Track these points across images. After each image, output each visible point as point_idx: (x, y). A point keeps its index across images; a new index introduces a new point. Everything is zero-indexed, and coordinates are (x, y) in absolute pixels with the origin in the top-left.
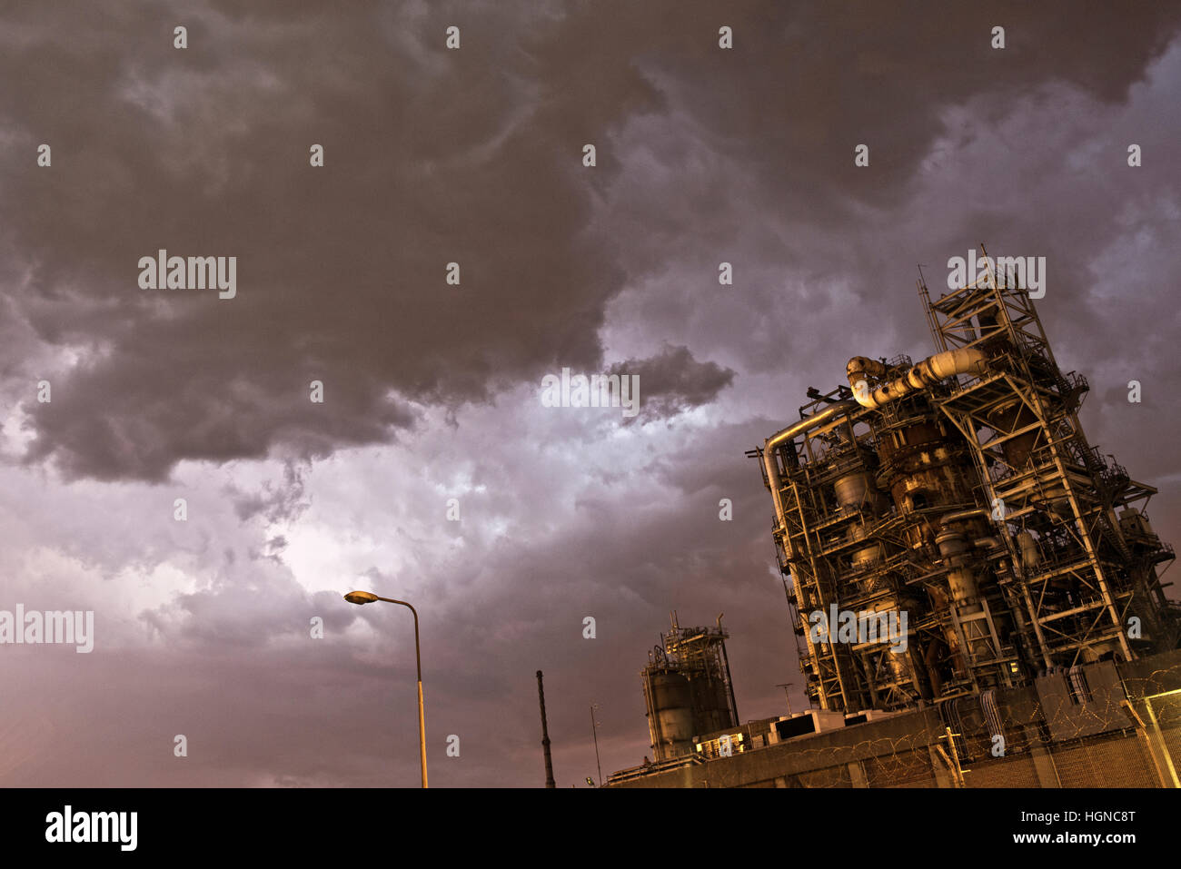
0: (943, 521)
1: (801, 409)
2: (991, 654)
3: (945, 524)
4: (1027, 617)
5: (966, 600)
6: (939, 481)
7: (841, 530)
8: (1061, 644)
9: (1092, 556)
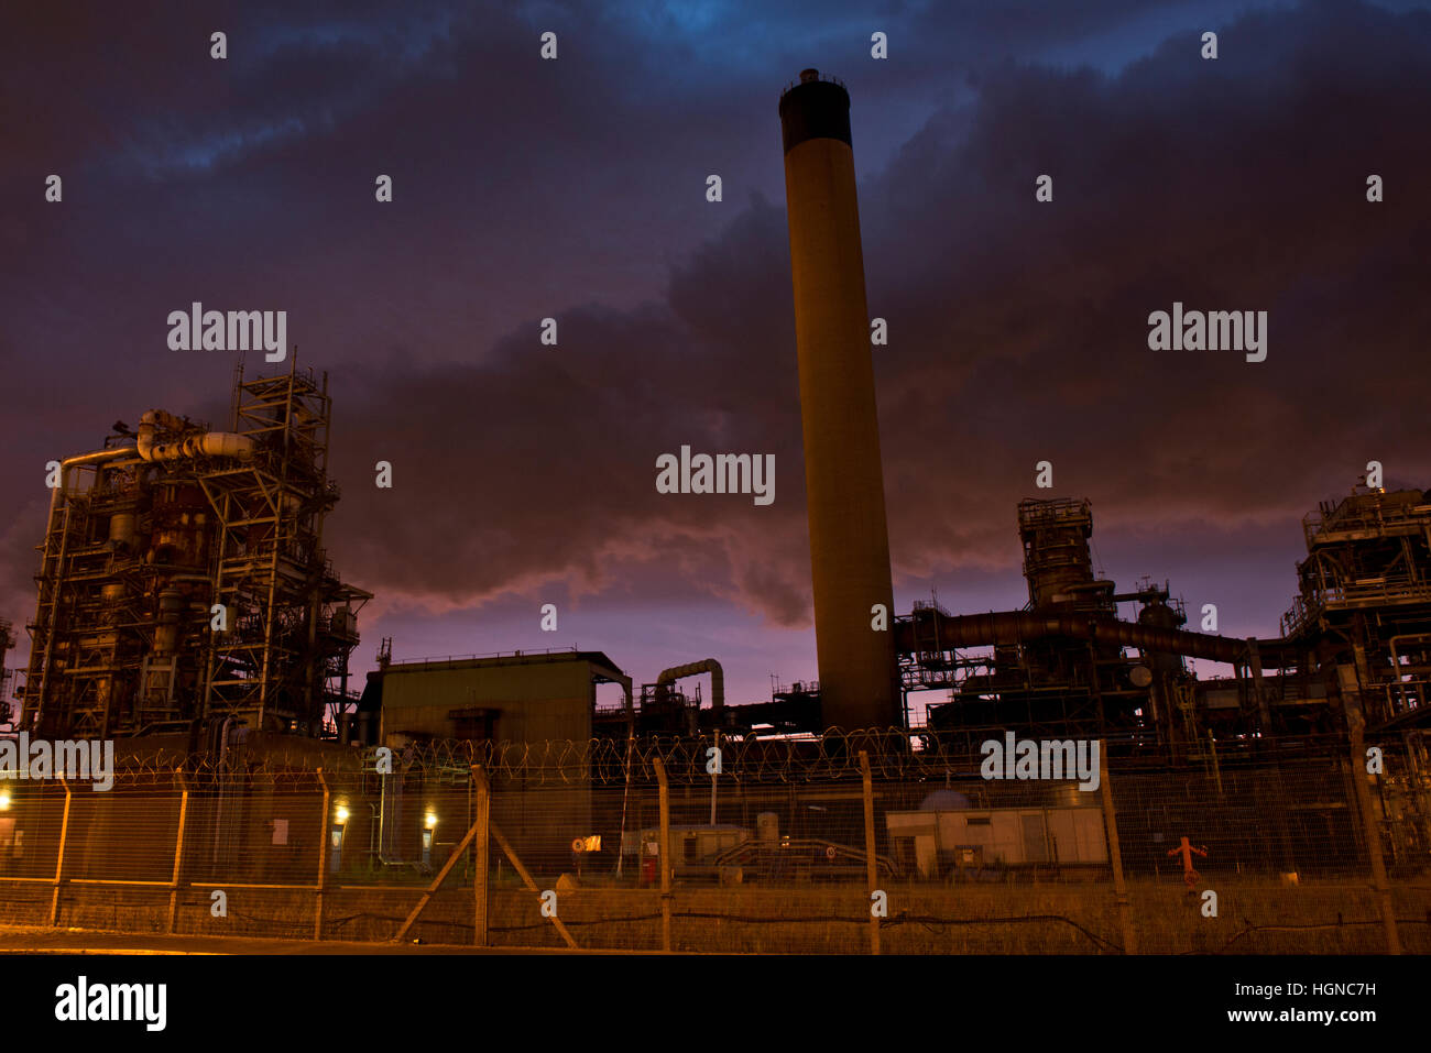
0: (175, 578)
1: (108, 438)
2: (161, 703)
3: (173, 583)
4: (205, 680)
5: (161, 652)
6: (188, 543)
7: (97, 562)
8: (220, 706)
9: (267, 641)
